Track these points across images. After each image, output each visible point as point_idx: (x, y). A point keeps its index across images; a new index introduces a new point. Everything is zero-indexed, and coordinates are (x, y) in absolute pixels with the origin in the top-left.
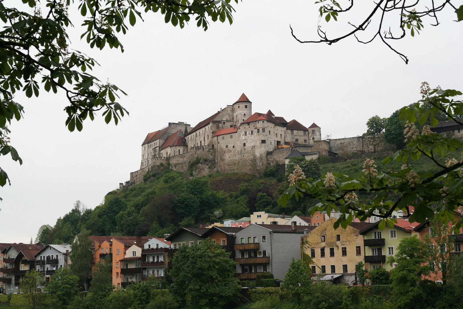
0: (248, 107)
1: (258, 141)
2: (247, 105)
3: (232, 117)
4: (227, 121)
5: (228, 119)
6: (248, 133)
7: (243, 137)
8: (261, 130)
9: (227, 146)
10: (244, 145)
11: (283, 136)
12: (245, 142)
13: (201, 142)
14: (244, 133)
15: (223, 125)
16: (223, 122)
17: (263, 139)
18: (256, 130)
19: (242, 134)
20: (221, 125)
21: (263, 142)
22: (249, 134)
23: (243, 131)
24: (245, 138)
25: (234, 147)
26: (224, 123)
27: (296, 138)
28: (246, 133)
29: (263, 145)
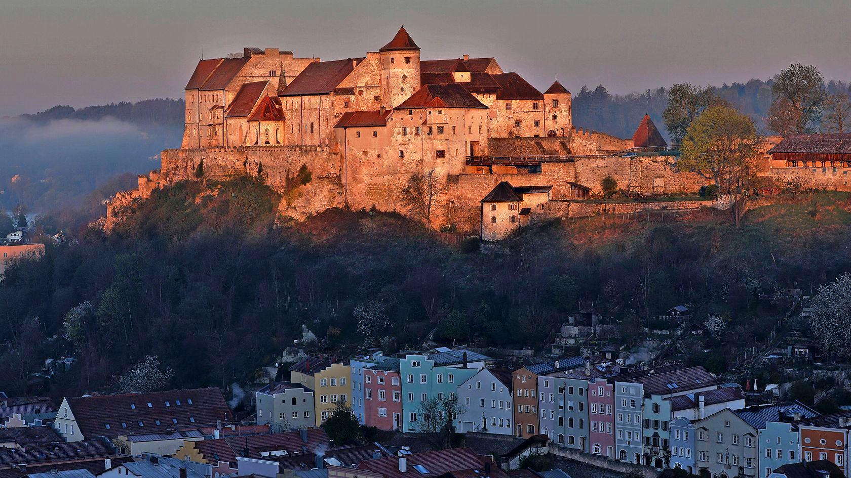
0: (411, 60)
1: (428, 152)
2: (409, 55)
3: (378, 77)
4: (368, 87)
5: (370, 83)
6: (408, 130)
7: (400, 138)
8: (435, 129)
9: (365, 153)
10: (402, 154)
11: (485, 128)
12: (403, 148)
13: (312, 124)
14: (401, 129)
15: (359, 97)
16: (358, 90)
17: (439, 148)
18: (426, 129)
19: (396, 130)
20: (353, 98)
21: (441, 154)
22: (411, 133)
23: (398, 125)
24: (402, 141)
25: (379, 156)
26: (361, 93)
27: (516, 117)
28: (405, 129)
29: (440, 161)
